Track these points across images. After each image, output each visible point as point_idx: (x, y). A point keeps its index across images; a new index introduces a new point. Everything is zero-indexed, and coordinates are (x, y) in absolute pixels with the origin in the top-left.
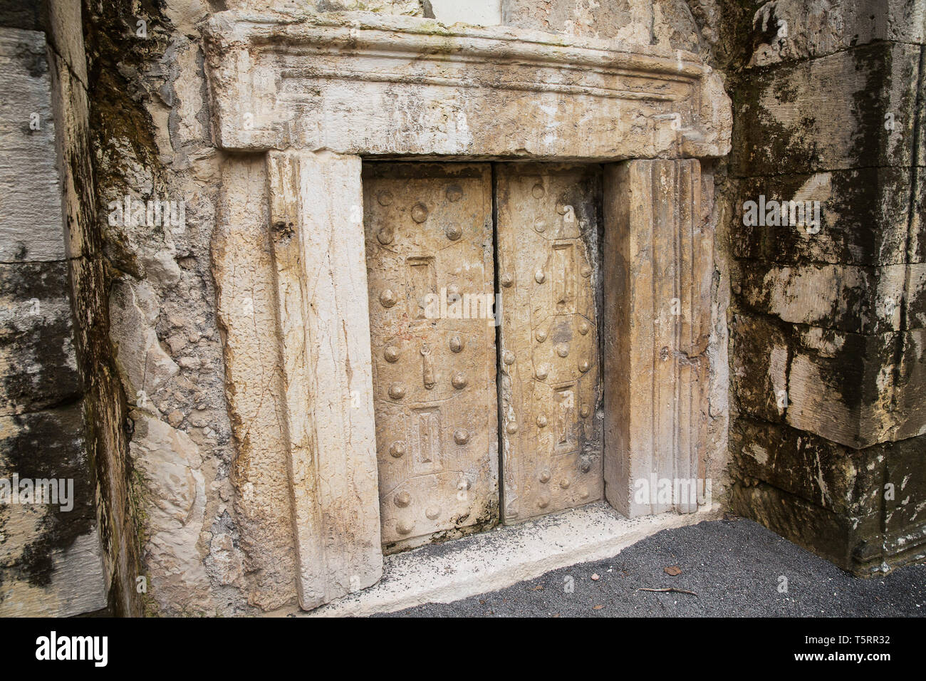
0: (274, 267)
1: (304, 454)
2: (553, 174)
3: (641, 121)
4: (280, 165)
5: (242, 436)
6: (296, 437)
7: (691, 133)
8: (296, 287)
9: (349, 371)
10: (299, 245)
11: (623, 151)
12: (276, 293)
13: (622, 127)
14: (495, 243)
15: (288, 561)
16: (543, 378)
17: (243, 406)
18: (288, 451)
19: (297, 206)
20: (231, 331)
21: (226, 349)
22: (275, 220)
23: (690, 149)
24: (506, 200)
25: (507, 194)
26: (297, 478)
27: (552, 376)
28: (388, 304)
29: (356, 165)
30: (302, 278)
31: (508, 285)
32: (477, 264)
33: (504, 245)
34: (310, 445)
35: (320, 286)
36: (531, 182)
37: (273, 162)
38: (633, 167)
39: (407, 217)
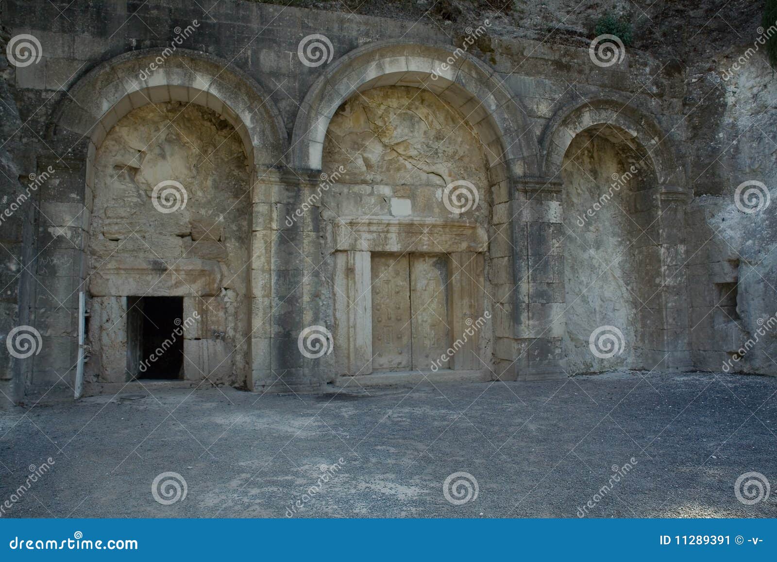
0: (348, 280)
1: (353, 329)
2: (429, 257)
3: (456, 241)
4: (351, 254)
5: (337, 323)
6: (351, 324)
7: (473, 244)
8: (353, 285)
9: (365, 309)
10: (354, 274)
11: (450, 250)
12: (348, 286)
13: (449, 243)
14: (410, 277)
15: (346, 361)
16: (426, 321)
17: (338, 315)
18: (349, 328)
19: (354, 264)
20: (337, 295)
21: (335, 300)
22: (349, 267)
23: (472, 250)
24: (413, 265)
25: (414, 262)
26: (351, 336)
27: (429, 321)
28: (377, 293)
29: (369, 254)
30: (355, 283)
31: (413, 290)
32: (405, 283)
33: (413, 278)
34: (354, 327)
35: (359, 285)
36: (422, 259)
37: (349, 253)
38: (453, 255)
39: (383, 268)
